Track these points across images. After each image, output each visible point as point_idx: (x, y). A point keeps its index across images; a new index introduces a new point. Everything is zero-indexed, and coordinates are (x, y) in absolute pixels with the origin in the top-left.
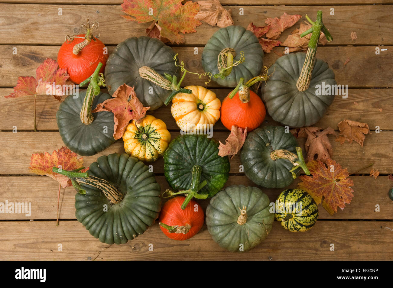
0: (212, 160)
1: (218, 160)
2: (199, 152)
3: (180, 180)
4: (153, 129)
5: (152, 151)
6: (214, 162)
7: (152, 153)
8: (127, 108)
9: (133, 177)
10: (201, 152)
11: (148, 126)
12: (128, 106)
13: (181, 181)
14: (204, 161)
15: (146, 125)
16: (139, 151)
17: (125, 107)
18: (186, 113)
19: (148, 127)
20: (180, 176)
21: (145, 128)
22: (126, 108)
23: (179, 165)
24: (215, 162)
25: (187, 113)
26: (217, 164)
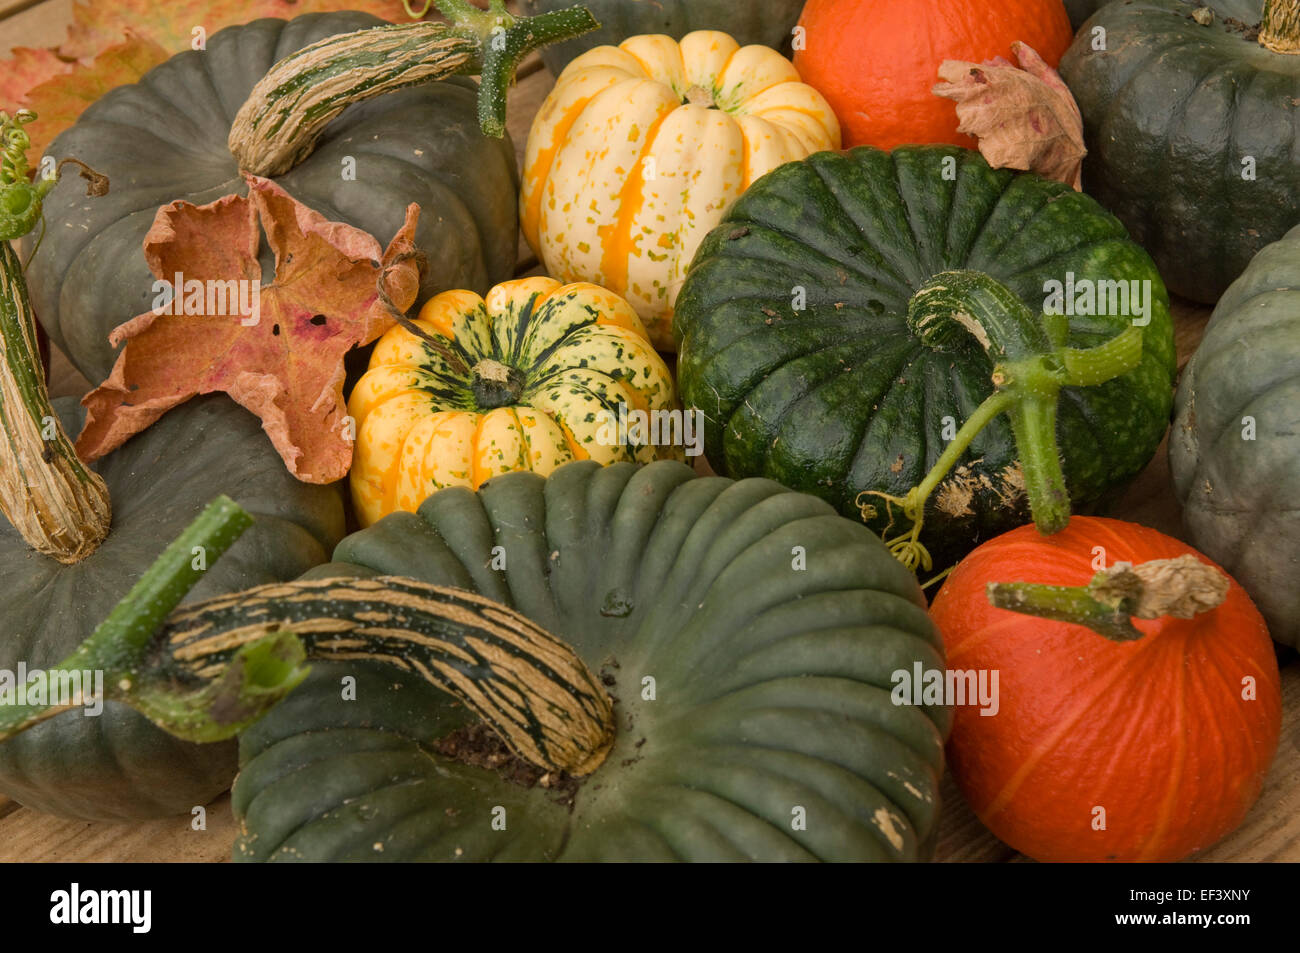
0: (984, 216)
1: (1015, 192)
2: (875, 208)
3: (894, 423)
4: (517, 309)
5: (594, 387)
6: (1000, 212)
7: (602, 396)
8: (283, 327)
9: (582, 527)
10: (887, 205)
11: (471, 318)
12: (285, 309)
13: (905, 423)
14: (945, 244)
15: (460, 321)
16: (515, 433)
17: (269, 328)
18: (642, 139)
19: (478, 326)
20: (878, 400)
21: (465, 343)
22: (276, 330)
23: (818, 347)
24: (1013, 210)
25: (644, 132)
26: (1028, 210)
